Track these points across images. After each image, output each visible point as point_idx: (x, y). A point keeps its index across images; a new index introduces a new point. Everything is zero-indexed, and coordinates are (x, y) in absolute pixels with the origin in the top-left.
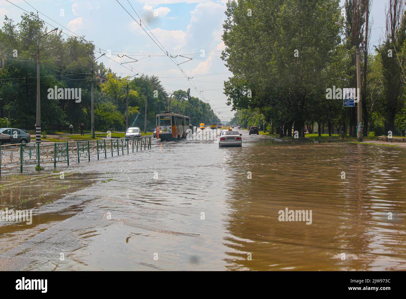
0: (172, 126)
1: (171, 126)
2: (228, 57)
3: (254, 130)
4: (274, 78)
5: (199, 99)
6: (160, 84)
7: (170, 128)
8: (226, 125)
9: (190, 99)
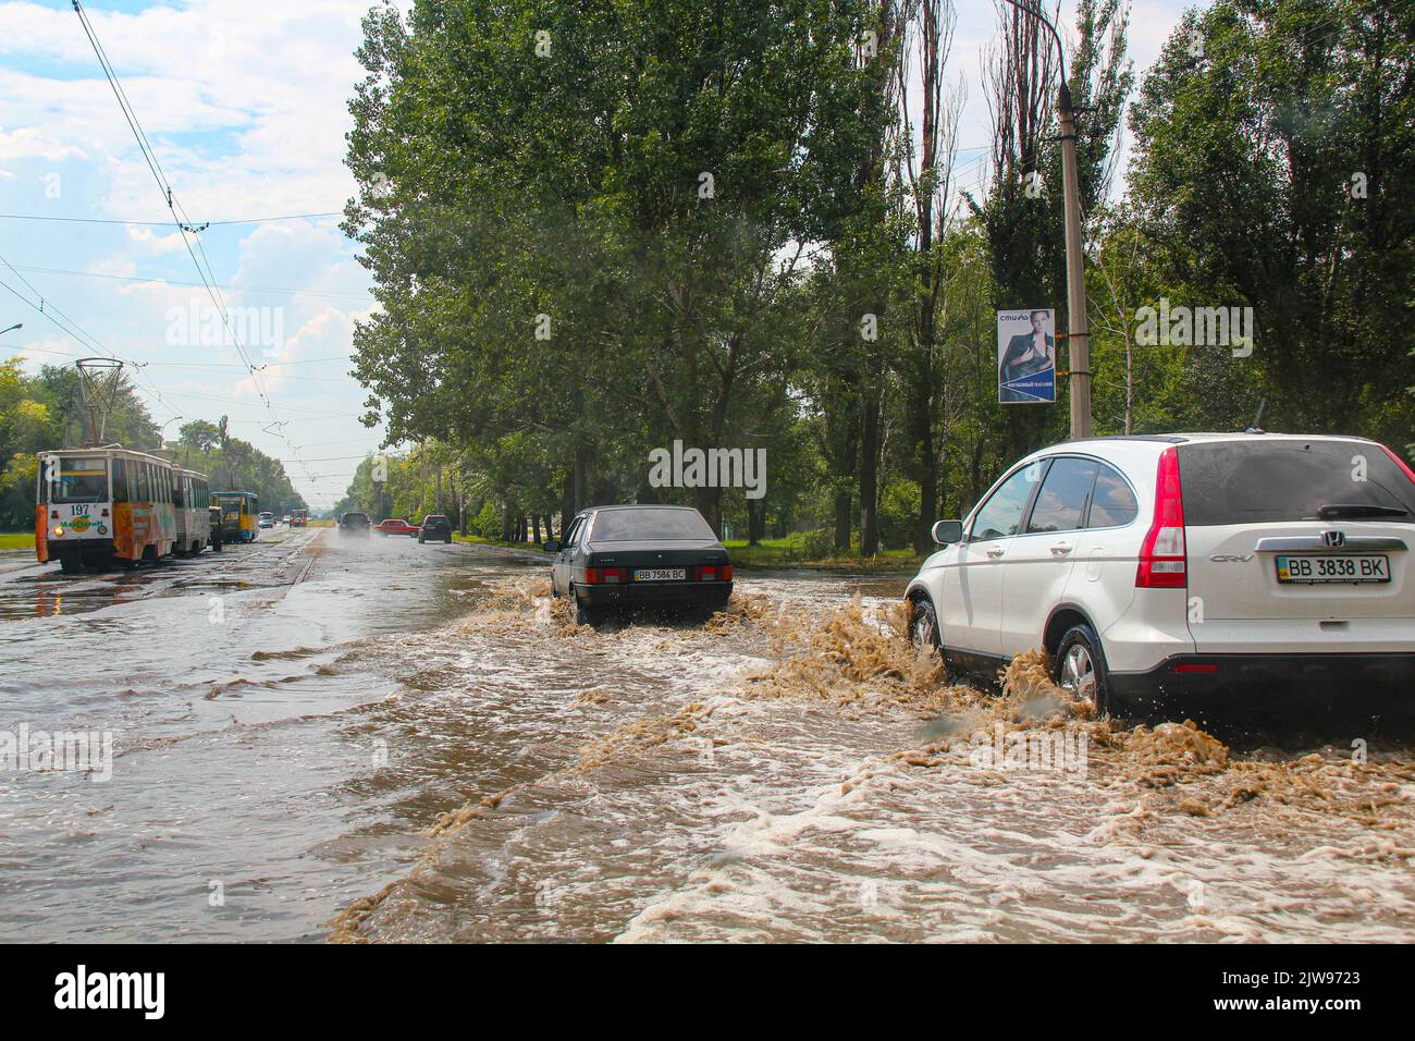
0: (115, 504)
1: (108, 506)
2: (370, 227)
3: (437, 528)
4: (606, 282)
5: (254, 447)
6: (135, 393)
7: (105, 513)
8: (323, 518)
9: (227, 443)
